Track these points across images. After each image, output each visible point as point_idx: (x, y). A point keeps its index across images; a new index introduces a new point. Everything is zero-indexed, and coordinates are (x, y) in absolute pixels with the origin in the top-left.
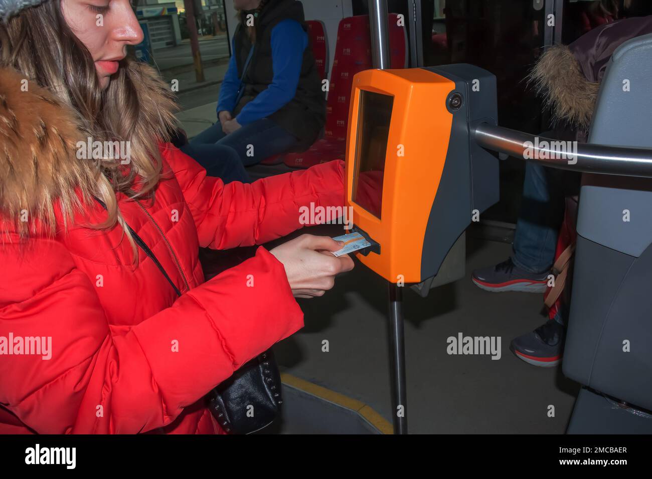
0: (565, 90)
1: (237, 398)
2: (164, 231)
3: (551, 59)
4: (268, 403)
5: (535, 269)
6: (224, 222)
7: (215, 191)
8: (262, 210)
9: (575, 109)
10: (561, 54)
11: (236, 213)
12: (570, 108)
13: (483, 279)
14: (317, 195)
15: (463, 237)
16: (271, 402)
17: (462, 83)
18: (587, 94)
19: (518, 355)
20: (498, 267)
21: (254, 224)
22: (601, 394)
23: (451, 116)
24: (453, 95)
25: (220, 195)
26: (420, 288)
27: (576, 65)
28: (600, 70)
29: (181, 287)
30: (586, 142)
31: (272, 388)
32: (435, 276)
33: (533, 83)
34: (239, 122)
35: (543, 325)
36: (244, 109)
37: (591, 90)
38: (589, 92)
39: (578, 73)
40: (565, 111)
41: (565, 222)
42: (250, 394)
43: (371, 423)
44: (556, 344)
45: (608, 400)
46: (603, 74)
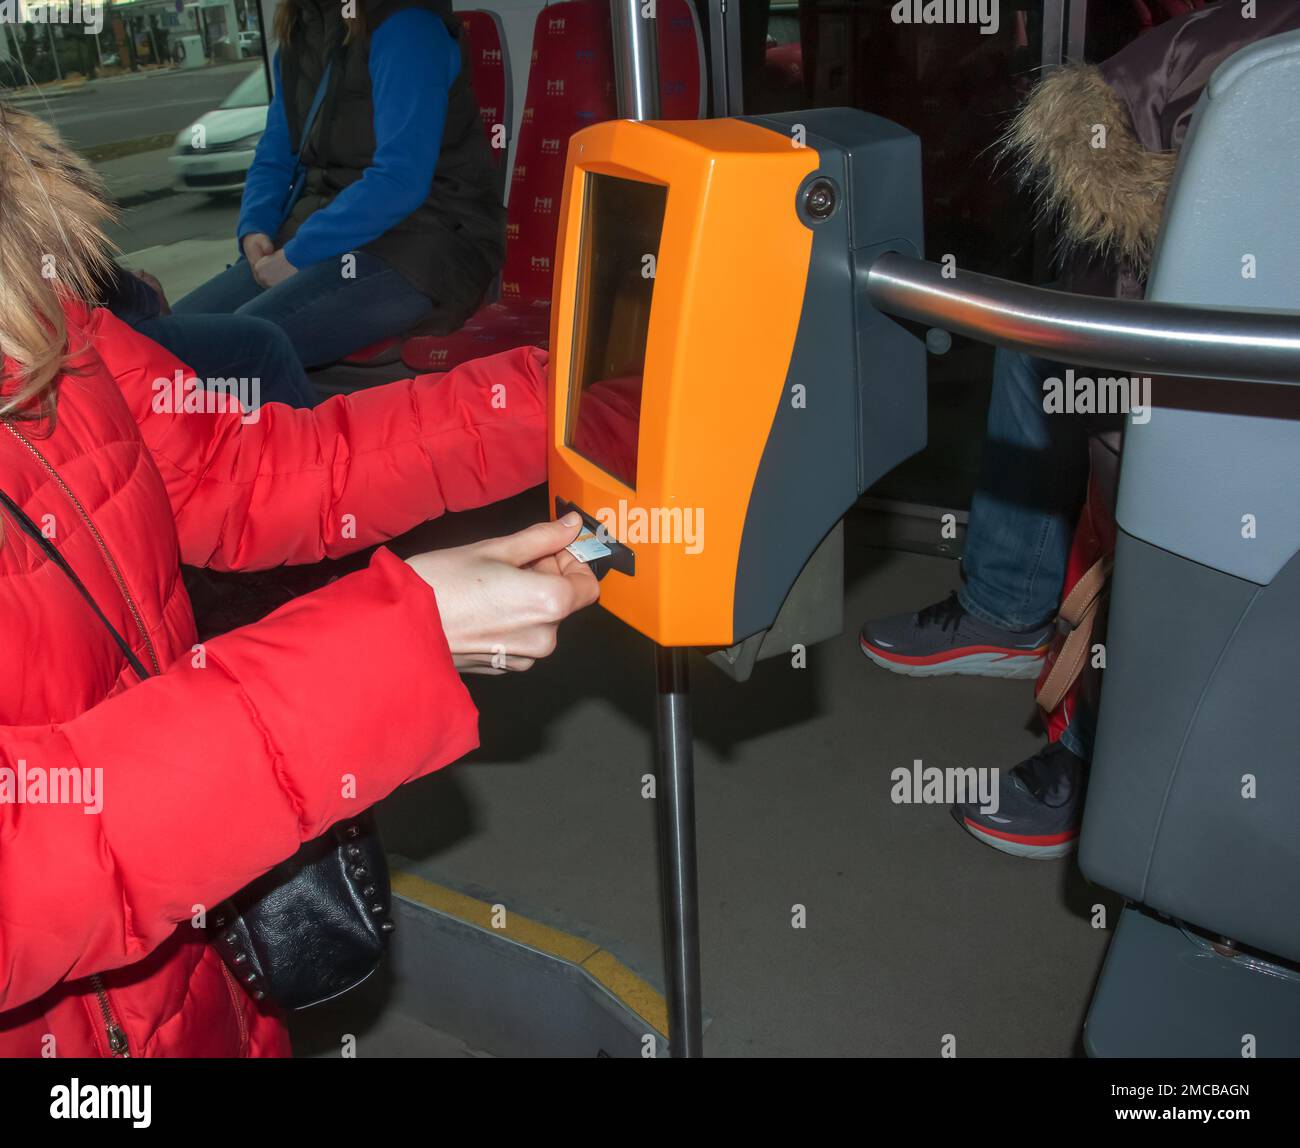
0: (1090, 174)
1: (279, 913)
2: (88, 507)
3: (1055, 97)
4: (356, 927)
5: (1014, 621)
6: (245, 500)
7: (220, 425)
8: (340, 470)
9: (1114, 220)
10: (1079, 87)
11: (274, 477)
12: (1103, 218)
13: (888, 645)
14: (478, 431)
15: (838, 535)
16: (364, 925)
17: (836, 155)
18: (1146, 180)
19: (970, 828)
20: (925, 616)
21: (322, 505)
22: (1172, 921)
23: (808, 235)
24: (815, 184)
25: (233, 432)
26: (731, 660)
27: (1118, 110)
28: (1177, 123)
29: (133, 639)
30: (1142, 297)
31: (366, 892)
32: (769, 629)
33: (1013, 157)
34: (292, 259)
35: (1035, 758)
36: (303, 229)
37: (1154, 171)
38: (1149, 177)
39: (1122, 131)
40: (1090, 224)
41: (1087, 507)
42: (311, 901)
43: (614, 994)
44: (1065, 803)
45: (1190, 934)
46: (1185, 132)
